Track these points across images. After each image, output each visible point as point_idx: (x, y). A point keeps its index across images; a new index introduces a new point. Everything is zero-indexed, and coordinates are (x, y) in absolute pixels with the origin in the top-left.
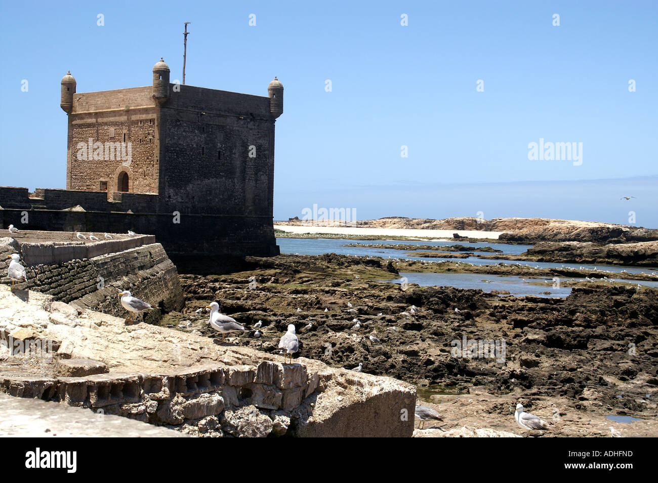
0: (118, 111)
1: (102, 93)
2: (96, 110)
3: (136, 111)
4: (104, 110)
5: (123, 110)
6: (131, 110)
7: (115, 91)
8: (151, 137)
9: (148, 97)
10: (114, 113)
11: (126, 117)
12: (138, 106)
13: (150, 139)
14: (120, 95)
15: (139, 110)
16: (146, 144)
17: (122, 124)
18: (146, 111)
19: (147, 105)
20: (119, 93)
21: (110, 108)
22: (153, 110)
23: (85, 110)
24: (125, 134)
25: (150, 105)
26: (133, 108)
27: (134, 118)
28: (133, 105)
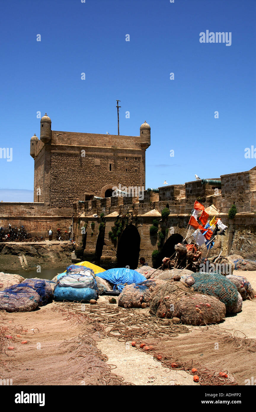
0: (104, 148)
1: (86, 134)
2: (80, 145)
3: (122, 151)
4: (89, 146)
5: (109, 149)
6: (118, 149)
7: (100, 134)
8: (137, 169)
9: (134, 143)
10: (100, 150)
11: (112, 154)
12: (124, 147)
13: (136, 170)
14: (105, 138)
15: (126, 150)
16: (132, 172)
17: (108, 157)
18: (132, 151)
19: (133, 148)
20: (105, 136)
21: (95, 145)
22: (139, 152)
23: (66, 144)
24: (111, 165)
25: (137, 148)
26: (119, 148)
27: (120, 155)
28: (119, 146)
